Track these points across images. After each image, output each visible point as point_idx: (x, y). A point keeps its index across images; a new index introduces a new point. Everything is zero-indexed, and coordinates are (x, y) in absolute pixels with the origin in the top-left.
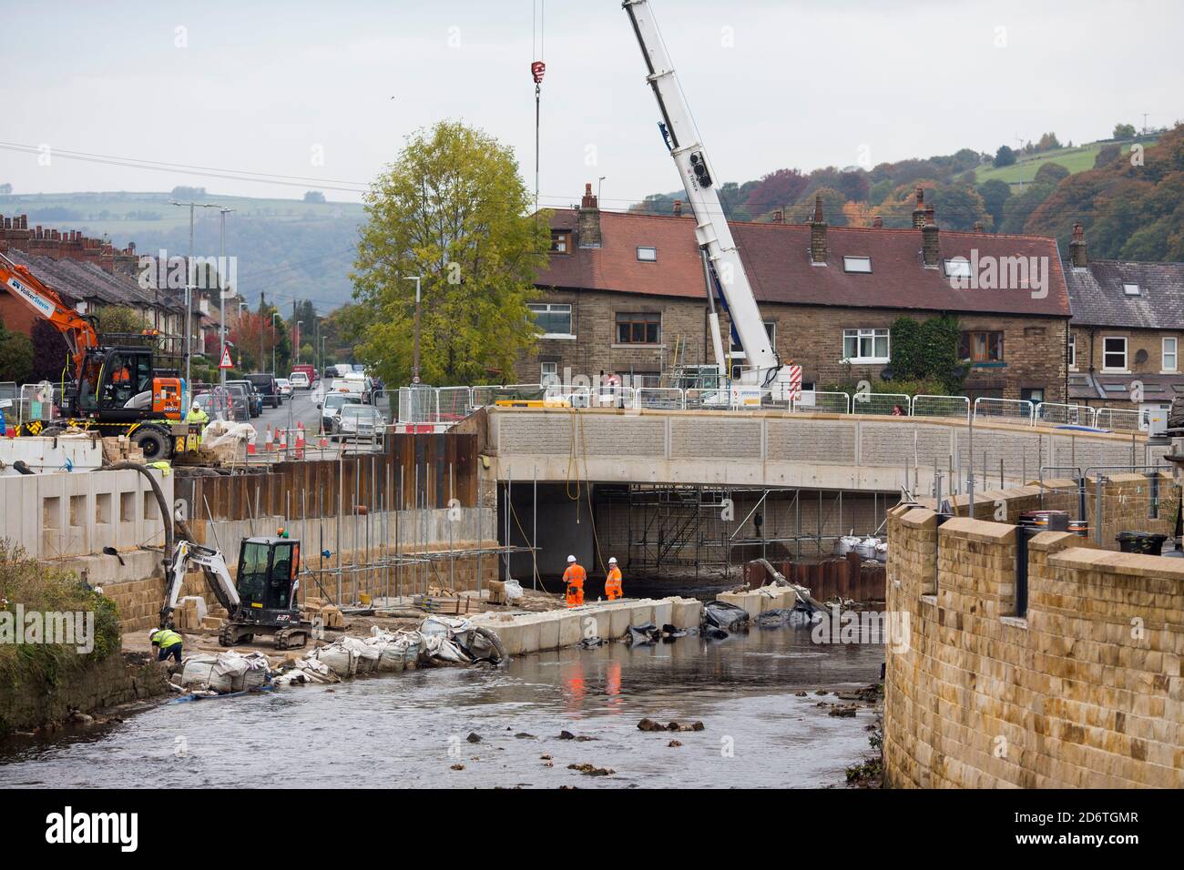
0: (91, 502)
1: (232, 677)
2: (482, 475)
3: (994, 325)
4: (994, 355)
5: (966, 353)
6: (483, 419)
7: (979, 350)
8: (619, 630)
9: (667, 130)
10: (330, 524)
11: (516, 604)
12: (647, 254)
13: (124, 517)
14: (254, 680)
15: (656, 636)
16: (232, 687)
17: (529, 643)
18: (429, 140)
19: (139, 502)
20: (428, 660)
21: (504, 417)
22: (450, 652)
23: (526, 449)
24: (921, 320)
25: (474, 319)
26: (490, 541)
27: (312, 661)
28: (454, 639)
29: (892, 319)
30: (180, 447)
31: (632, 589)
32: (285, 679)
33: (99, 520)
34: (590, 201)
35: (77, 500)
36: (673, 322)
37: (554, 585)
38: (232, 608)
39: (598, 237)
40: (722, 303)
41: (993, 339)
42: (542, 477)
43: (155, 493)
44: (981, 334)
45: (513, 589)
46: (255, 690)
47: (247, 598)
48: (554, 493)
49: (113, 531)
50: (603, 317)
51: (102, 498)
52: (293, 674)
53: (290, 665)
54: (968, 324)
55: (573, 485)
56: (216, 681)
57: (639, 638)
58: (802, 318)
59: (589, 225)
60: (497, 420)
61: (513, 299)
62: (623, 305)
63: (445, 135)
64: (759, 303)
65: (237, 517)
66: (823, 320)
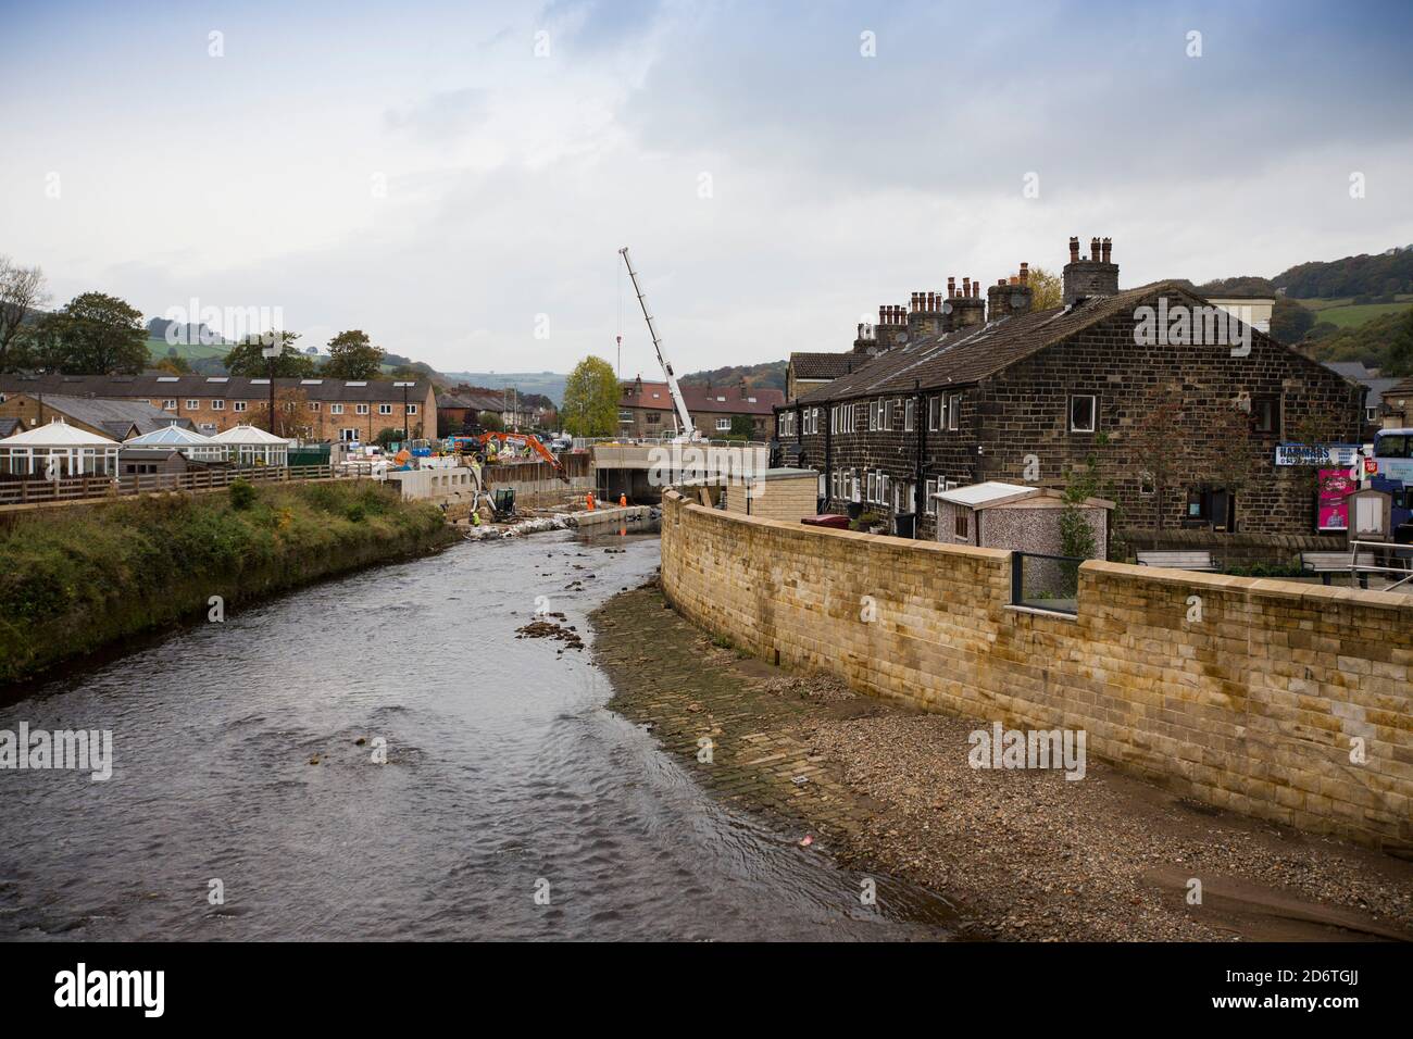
0: (450, 479)
1: (486, 534)
2: (590, 466)
3: (763, 417)
4: (762, 427)
5: (754, 426)
6: (592, 449)
7: (759, 425)
8: (622, 516)
9: (660, 358)
10: (537, 483)
11: (599, 507)
12: (656, 396)
13: (462, 482)
14: (492, 535)
15: (635, 518)
16: (486, 538)
17: (590, 522)
18: (585, 361)
19: (468, 478)
20: (554, 528)
21: (599, 449)
22: (562, 525)
23: (605, 458)
24: (740, 416)
25: (600, 417)
26: (594, 487)
27: (515, 529)
28: (564, 521)
29: (731, 416)
30: (489, 459)
31: (629, 503)
32: (504, 535)
33: (453, 483)
34: (638, 379)
35: (445, 477)
36: (664, 416)
37: (616, 500)
38: (494, 512)
39: (641, 391)
40: (677, 412)
41: (763, 423)
42: (610, 467)
43: (473, 475)
44: (759, 420)
45: (598, 502)
46: (493, 539)
47: (498, 508)
48: (614, 473)
49: (459, 487)
50: (642, 415)
51: (454, 477)
52: (507, 533)
53: (507, 530)
54: (755, 417)
55: (620, 469)
56: (480, 536)
57: (628, 519)
58: (704, 416)
59: (638, 387)
60: (596, 449)
61: (611, 411)
62: (649, 412)
63: (590, 359)
64: (688, 411)
65: (504, 481)
66: (710, 416)
